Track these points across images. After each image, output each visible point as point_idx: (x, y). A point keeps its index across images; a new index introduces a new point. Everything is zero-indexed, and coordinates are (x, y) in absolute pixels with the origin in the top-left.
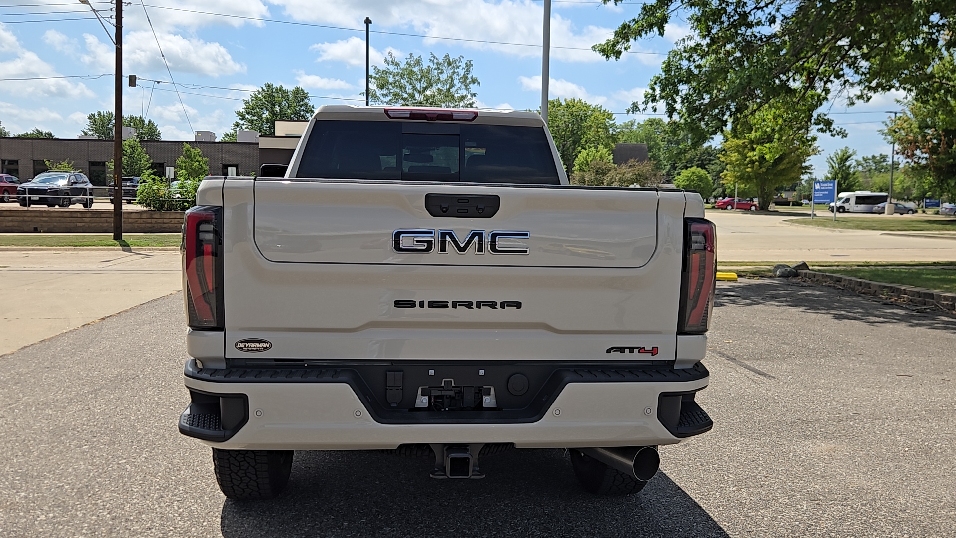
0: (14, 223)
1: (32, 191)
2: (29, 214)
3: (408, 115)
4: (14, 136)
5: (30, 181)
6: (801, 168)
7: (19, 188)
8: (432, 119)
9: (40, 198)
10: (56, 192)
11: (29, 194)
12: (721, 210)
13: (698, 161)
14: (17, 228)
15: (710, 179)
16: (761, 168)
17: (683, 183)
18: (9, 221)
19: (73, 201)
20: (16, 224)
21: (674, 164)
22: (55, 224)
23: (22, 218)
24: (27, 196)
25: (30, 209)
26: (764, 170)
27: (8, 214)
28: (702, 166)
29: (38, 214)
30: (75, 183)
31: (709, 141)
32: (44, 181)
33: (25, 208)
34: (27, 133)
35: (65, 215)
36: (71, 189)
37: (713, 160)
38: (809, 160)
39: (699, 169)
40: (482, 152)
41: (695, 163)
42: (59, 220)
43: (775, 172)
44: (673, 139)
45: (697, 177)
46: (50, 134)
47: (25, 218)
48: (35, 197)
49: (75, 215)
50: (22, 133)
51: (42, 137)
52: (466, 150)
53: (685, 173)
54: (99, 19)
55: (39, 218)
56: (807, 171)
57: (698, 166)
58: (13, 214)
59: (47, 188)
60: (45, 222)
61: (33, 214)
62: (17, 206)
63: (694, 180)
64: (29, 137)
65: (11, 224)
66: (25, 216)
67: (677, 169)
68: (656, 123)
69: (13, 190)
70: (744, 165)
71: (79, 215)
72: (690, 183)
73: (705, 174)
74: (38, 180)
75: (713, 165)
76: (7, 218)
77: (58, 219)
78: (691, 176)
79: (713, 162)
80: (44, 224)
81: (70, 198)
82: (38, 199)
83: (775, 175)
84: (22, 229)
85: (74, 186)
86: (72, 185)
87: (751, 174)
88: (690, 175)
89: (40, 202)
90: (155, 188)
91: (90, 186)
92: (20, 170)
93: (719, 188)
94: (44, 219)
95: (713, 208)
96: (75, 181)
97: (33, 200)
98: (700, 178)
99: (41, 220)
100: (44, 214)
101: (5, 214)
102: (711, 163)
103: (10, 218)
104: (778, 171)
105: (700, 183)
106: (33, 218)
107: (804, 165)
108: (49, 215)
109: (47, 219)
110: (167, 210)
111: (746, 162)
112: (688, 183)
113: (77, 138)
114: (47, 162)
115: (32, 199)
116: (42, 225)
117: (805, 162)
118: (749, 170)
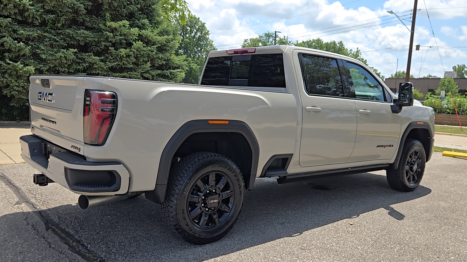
3: (233, 53)
54: (401, 20)
90: (433, 101)
110: (438, 113)
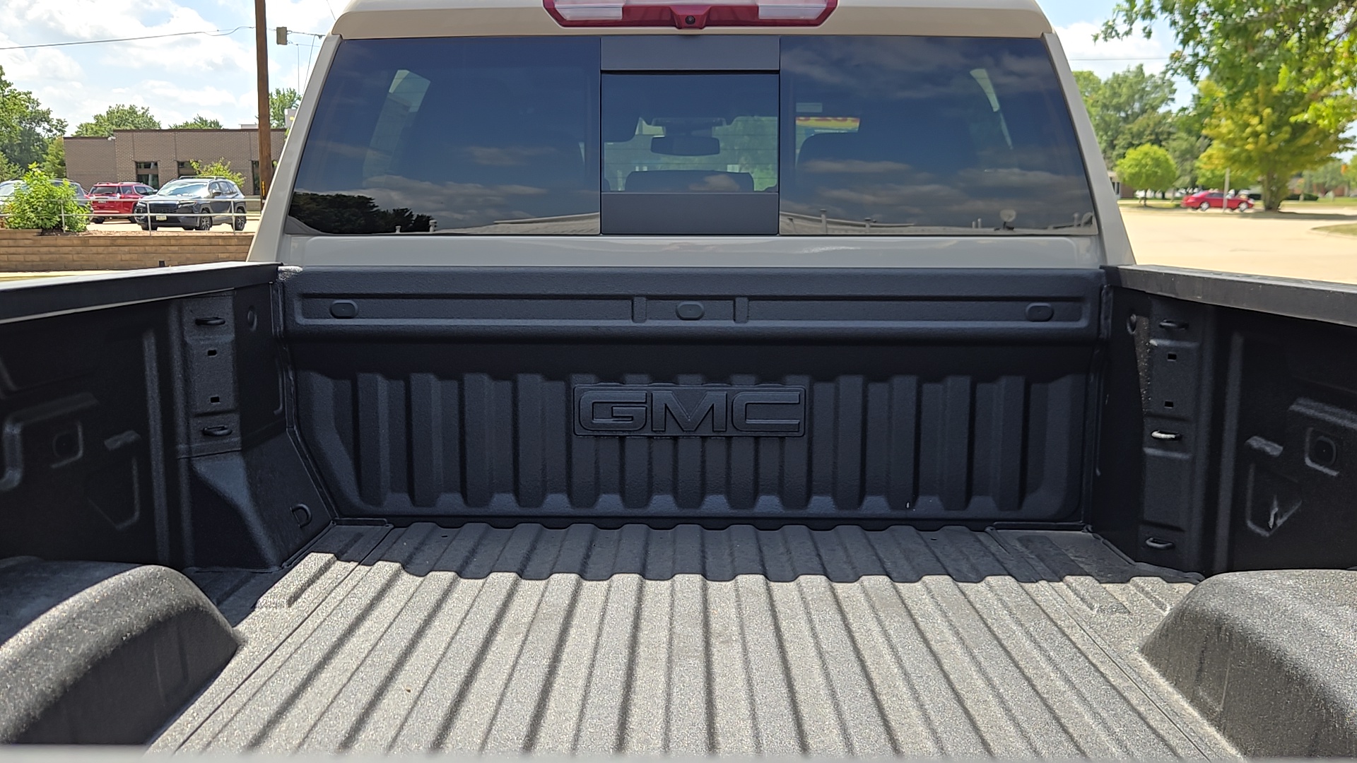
0: (132, 255)
1: (157, 208)
2: (151, 242)
3: (618, 14)
4: (168, 128)
5: (155, 193)
6: (1338, 141)
7: (139, 204)
8: (691, 22)
9: (167, 217)
10: (190, 208)
11: (151, 212)
12: (1190, 211)
13: (1151, 134)
14: (136, 263)
15: (1172, 162)
16: (1270, 143)
17: (1129, 171)
18: (125, 253)
19: (216, 221)
20: (135, 256)
21: (1112, 141)
22: (189, 255)
23: (142, 248)
24: (149, 214)
25: (154, 233)
26: (1275, 146)
27: (124, 242)
28: (1157, 141)
29: (163, 242)
30: (218, 194)
31: (1167, 104)
32: (175, 193)
33: (147, 233)
34: (187, 123)
35: (202, 242)
36: (212, 203)
37: (1174, 133)
38: (1351, 128)
39: (1156, 147)
40: (851, 124)
41: (1145, 138)
42: (194, 250)
43: (1292, 149)
44: (1111, 102)
45: (1153, 159)
46: (217, 123)
47: (147, 248)
48: (161, 217)
49: (214, 242)
50: (180, 122)
51: (206, 128)
52: (798, 122)
53: (1132, 154)
55: (166, 248)
56: (1349, 145)
57: (1153, 143)
58: (130, 242)
59: (178, 203)
60: (174, 253)
61: (157, 242)
62: (136, 229)
63: (1147, 165)
64: (189, 128)
65: (127, 257)
66: (147, 246)
67: (1117, 147)
68: (1085, 78)
69: (131, 206)
70: (1242, 139)
71: (221, 242)
72: (1140, 170)
73: (1165, 156)
74: (168, 191)
75: (1174, 140)
76: (122, 248)
77: (191, 247)
78: (1142, 159)
79: (1175, 136)
80: (173, 256)
81: (211, 217)
82: (165, 219)
83: (1293, 154)
84: (143, 264)
85: (217, 199)
86: (213, 198)
87: (1252, 154)
88: (1140, 157)
89: (170, 222)
91: (241, 197)
92: (159, 175)
93: (1185, 175)
94: (173, 248)
95: (1178, 207)
96: (219, 191)
97: (159, 221)
98: (1157, 163)
99: (168, 250)
100: (173, 242)
101: (119, 242)
102: (1172, 137)
103: (126, 249)
104: (1299, 148)
105: (1156, 170)
106: (158, 248)
107: (1341, 136)
108: (178, 242)
109: (176, 248)
111: (1244, 135)
112: (1137, 169)
113: (240, 128)
114: (194, 163)
115: (157, 219)
116: (170, 257)
117: (1343, 132)
118: (1249, 147)
